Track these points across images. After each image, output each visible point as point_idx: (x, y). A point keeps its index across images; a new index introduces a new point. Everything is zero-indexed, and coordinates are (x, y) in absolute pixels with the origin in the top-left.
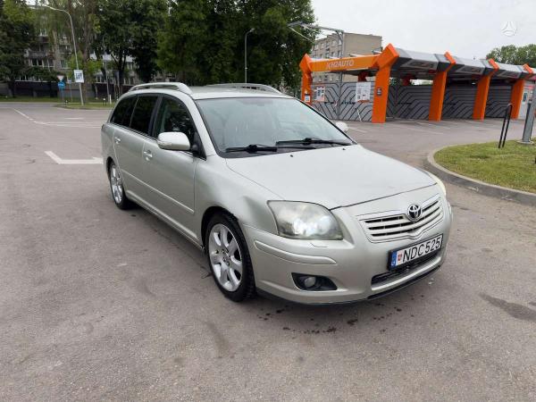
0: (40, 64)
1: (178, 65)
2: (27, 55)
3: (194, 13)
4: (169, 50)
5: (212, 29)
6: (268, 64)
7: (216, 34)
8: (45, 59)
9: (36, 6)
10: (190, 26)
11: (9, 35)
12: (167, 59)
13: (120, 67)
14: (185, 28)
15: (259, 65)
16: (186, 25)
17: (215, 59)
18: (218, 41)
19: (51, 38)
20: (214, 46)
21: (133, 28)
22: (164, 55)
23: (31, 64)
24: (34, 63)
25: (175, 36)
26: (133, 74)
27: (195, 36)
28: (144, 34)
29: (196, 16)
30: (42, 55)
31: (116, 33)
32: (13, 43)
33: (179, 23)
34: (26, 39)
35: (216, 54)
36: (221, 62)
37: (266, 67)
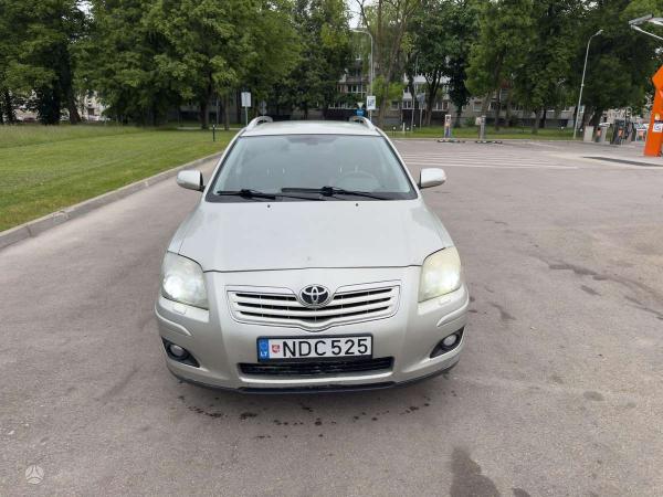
0: (355, 90)
1: (490, 85)
2: (343, 80)
3: (519, 18)
4: (480, 67)
5: (544, 36)
6: (623, 78)
7: (549, 42)
8: (360, 84)
9: (357, 29)
10: (511, 35)
11: (329, 61)
12: (478, 78)
13: (433, 90)
14: (503, 39)
15: (607, 80)
16: (505, 34)
17: (542, 75)
18: (551, 51)
19: (367, 61)
20: (542, 59)
21: (452, 43)
22: (475, 74)
23: (346, 91)
24: (350, 90)
25: (491, 49)
26: (447, 97)
27: (515, 47)
28: (464, 49)
29: (520, 21)
30: (357, 80)
31: (432, 52)
32: (332, 70)
33: (497, 32)
34: (343, 65)
35: (544, 68)
36: (549, 78)
37: (618, 83)
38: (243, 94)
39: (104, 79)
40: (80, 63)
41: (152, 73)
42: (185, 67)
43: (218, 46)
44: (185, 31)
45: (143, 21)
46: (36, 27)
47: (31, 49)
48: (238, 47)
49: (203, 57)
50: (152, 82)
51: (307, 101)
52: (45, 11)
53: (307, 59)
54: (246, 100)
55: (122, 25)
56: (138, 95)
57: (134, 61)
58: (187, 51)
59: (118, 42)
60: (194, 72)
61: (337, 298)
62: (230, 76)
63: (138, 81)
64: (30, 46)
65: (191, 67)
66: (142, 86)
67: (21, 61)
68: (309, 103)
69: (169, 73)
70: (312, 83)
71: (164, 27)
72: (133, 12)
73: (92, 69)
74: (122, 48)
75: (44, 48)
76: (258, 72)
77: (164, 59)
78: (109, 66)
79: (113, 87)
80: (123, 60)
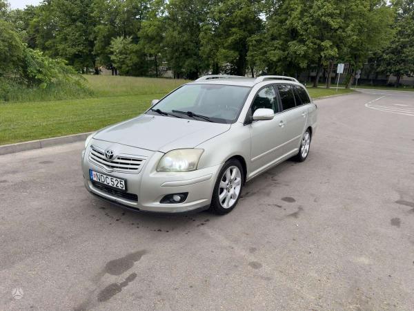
38: (339, 65)
39: (261, 57)
40: (251, 48)
41: (286, 52)
42: (305, 48)
43: (330, 34)
44: (309, 26)
45: (287, 22)
46: (234, 30)
47: (230, 41)
48: (343, 33)
49: (318, 42)
50: (286, 58)
51: (399, 70)
52: (240, 21)
53: (407, 40)
54: (341, 68)
55: (276, 25)
56: (277, 65)
57: (278, 45)
58: (309, 38)
59: (272, 35)
60: (310, 51)
61: (119, 158)
62: (332, 53)
63: (277, 57)
64: (230, 40)
65: (309, 48)
66: (279, 60)
67: (224, 48)
68: (402, 71)
69: (295, 52)
70: (407, 56)
71: (298, 25)
72: (283, 17)
73: (256, 51)
74: (273, 38)
75: (236, 40)
76: (358, 50)
77: (294, 44)
78: (265, 49)
79: (264, 61)
80: (273, 46)
